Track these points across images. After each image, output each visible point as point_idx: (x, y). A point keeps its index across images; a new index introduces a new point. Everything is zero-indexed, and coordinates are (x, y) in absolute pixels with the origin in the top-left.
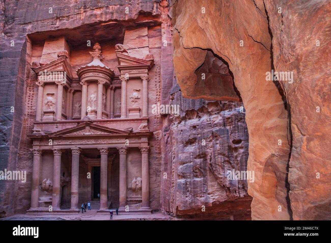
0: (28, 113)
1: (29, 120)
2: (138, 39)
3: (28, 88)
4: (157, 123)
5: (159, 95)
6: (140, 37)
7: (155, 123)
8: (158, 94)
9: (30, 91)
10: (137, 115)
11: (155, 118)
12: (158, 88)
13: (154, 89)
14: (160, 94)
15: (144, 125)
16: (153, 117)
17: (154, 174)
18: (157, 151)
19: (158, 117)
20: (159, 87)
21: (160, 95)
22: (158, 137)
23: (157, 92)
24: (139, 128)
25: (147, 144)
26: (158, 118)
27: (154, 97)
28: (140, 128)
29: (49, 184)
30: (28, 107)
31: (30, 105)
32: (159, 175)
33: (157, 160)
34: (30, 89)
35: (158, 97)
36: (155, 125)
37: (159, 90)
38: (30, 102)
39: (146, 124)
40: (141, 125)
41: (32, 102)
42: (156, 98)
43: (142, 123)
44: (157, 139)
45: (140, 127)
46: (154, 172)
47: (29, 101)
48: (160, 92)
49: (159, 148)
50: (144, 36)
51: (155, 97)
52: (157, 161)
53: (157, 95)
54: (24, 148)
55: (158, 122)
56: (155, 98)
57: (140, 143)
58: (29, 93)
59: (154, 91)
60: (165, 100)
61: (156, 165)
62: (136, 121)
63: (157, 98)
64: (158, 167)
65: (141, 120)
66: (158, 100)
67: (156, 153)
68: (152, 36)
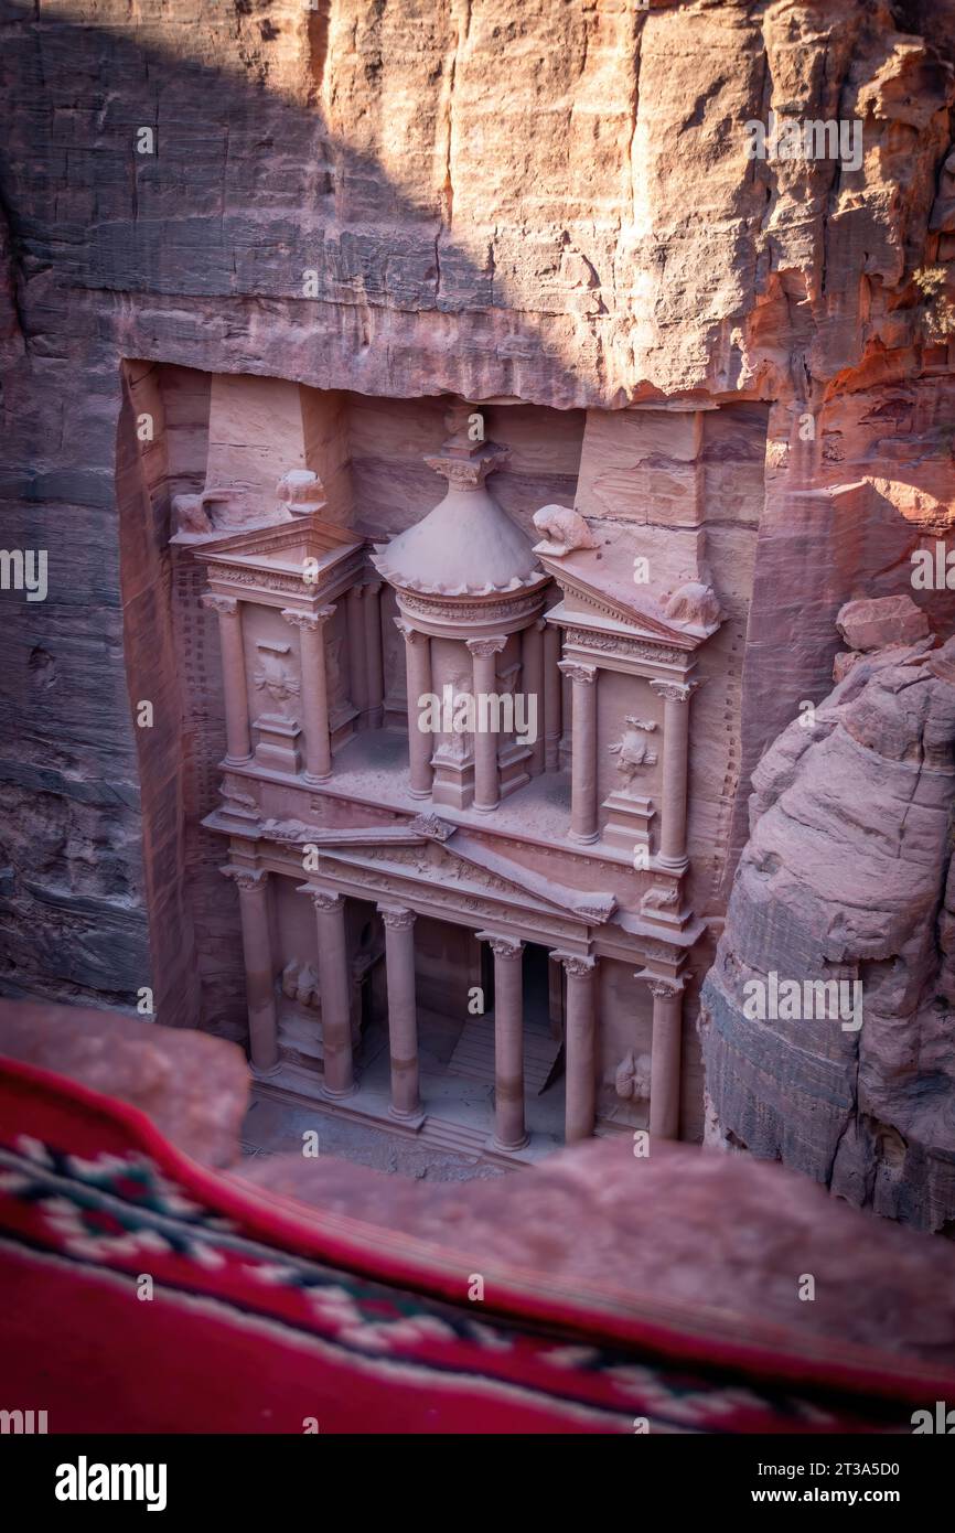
0: (194, 705)
1: (203, 734)
2: (650, 470)
3: (175, 591)
5: (737, 768)
6: (656, 461)
8: (737, 762)
9: (186, 604)
10: (638, 840)
15: (664, 897)
16: (707, 861)
23: (732, 753)
24: (642, 901)
27: (716, 771)
28: (648, 905)
29: (310, 990)
30: (190, 679)
31: (195, 673)
34: (182, 593)
37: (739, 745)
38: (192, 658)
39: (670, 894)
40: (652, 891)
41: (200, 656)
42: (726, 781)
43: (655, 885)
45: (646, 896)
47: (188, 652)
50: (680, 463)
51: (721, 773)
53: (731, 766)
54: (201, 842)
56: (723, 777)
58: (182, 618)
63: (728, 779)
65: (653, 872)
66: (732, 791)
68: (724, 448)
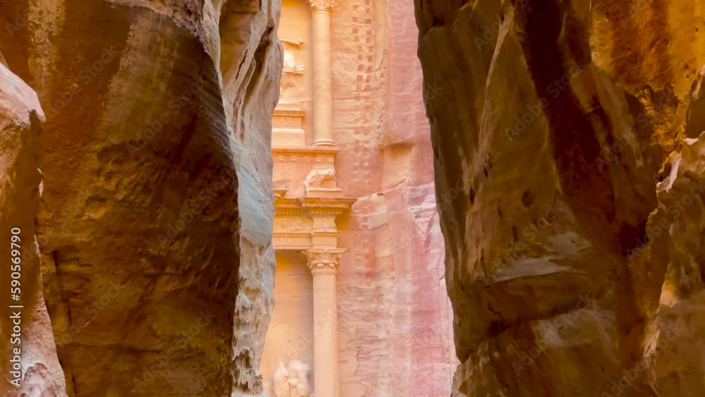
4: (361, 166)
5: (366, 68)
7: (355, 168)
8: (365, 63)
10: (296, 135)
11: (357, 150)
12: (363, 41)
13: (349, 44)
14: (370, 64)
15: (325, 172)
16: (349, 147)
17: (349, 349)
18: (362, 268)
19: (367, 146)
20: (368, 41)
21: (369, 69)
22: (365, 219)
23: (360, 58)
24: (306, 183)
25: (334, 241)
26: (366, 150)
27: (349, 74)
28: (311, 184)
32: (369, 352)
33: (360, 299)
35: (365, 76)
36: (354, 176)
37: (366, 50)
39: (329, 170)
40: (313, 173)
42: (358, 80)
43: (316, 167)
44: (363, 224)
45: (309, 178)
46: (350, 341)
48: (370, 59)
49: (367, 256)
51: (353, 75)
52: (361, 302)
53: (360, 68)
55: (366, 164)
56: (355, 78)
57: (310, 236)
59: (347, 50)
60: (402, 91)
61: (357, 316)
62: (294, 158)
63: (360, 78)
64: (365, 323)
65: (314, 154)
66: (364, 85)
67: (359, 273)
